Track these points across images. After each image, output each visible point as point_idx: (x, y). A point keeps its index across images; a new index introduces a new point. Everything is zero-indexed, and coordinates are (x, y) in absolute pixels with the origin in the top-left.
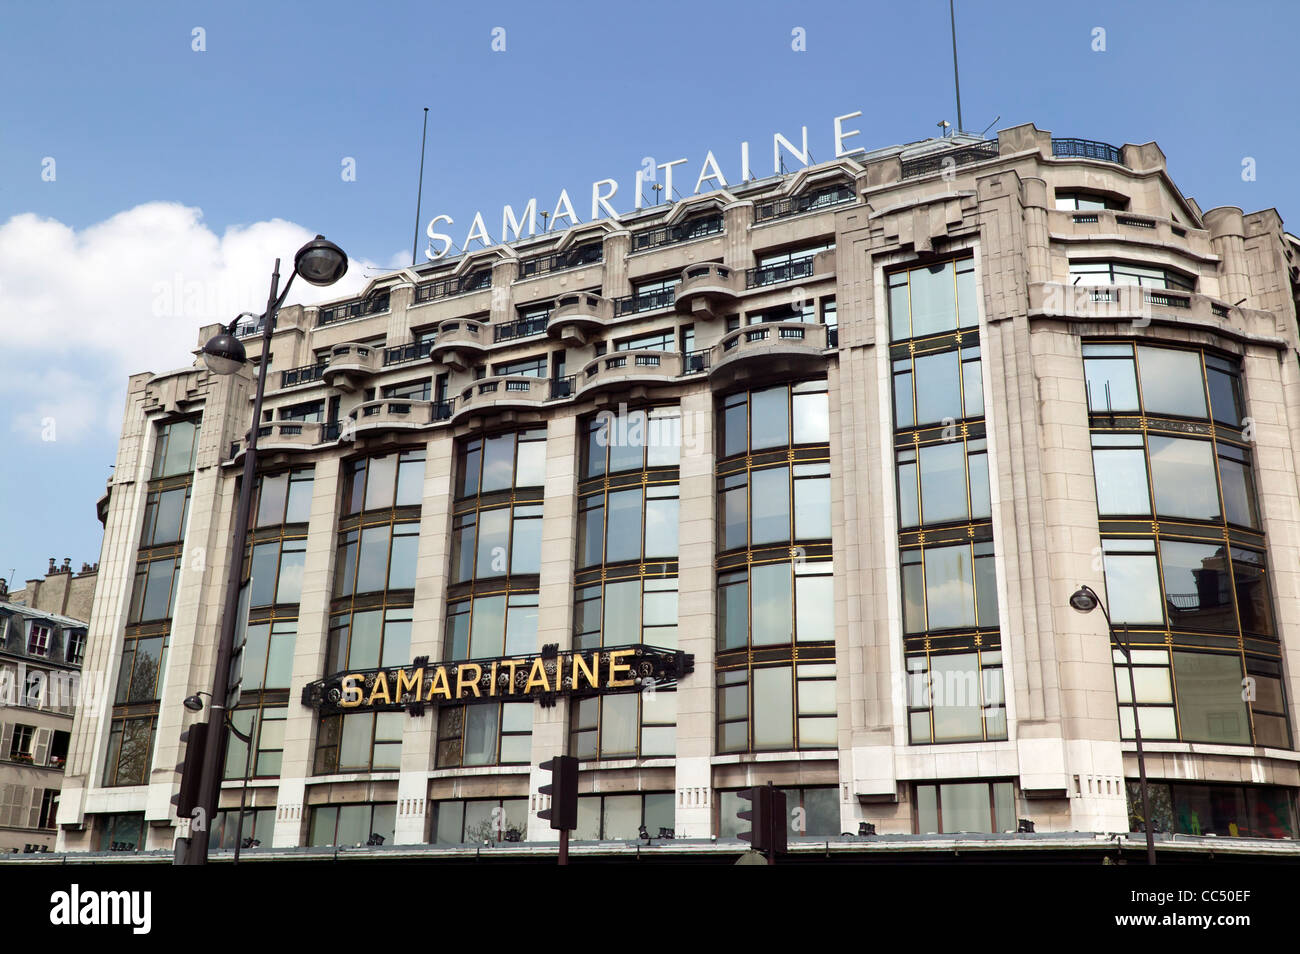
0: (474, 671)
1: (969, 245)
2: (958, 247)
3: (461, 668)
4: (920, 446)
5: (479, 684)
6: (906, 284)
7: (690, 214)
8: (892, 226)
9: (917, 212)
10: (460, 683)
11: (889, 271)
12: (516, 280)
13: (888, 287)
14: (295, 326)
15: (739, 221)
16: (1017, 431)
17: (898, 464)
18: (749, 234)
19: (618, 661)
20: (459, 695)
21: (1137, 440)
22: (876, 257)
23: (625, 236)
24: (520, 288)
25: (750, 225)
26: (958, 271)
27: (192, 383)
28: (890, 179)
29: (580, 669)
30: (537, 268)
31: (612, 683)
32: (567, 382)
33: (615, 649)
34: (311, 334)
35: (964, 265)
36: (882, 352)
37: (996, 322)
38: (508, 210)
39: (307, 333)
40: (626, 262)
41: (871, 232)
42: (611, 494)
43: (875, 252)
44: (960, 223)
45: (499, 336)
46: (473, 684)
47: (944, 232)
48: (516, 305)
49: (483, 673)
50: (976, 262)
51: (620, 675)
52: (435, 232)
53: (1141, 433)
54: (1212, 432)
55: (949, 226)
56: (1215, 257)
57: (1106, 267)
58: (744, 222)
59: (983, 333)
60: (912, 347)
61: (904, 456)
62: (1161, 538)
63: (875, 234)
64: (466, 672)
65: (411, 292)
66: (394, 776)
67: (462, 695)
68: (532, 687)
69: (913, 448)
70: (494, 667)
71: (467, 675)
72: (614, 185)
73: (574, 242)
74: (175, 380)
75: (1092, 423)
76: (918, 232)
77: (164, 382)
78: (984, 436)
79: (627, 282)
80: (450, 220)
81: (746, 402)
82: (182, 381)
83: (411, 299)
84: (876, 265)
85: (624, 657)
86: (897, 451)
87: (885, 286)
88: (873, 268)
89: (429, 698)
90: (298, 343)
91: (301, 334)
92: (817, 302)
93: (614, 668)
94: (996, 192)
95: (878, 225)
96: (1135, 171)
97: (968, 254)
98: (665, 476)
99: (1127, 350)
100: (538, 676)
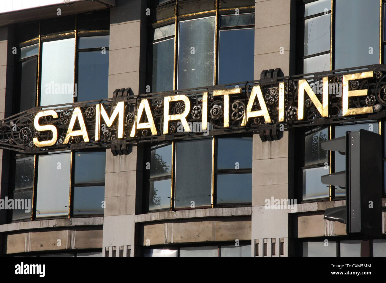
0: (182, 103)
3: (167, 100)
5: (189, 118)
10: (167, 118)
19: (353, 85)
20: (166, 131)
29: (306, 96)
31: (346, 111)
33: (348, 71)
46: (182, 117)
49: (192, 104)
51: (354, 102)
64: (172, 104)
66: (97, 221)
67: (169, 130)
68: (251, 119)
70: (205, 98)
71: (176, 108)
85: (361, 80)
89: (133, 134)
93: (346, 94)
100: (256, 107)
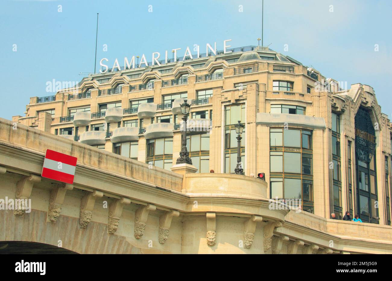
1: (244, 101)
2: (242, 102)
4: (231, 153)
6: (230, 110)
7: (180, 72)
8: (226, 95)
9: (232, 92)
11: (225, 106)
12: (129, 92)
13: (226, 110)
14: (62, 100)
15: (192, 81)
16: (251, 152)
17: (225, 158)
18: (195, 85)
21: (281, 153)
22: (222, 103)
23: (160, 81)
24: (130, 94)
25: (195, 82)
26: (242, 108)
27: (33, 120)
28: (231, 74)
30: (135, 88)
32: (144, 129)
34: (67, 103)
35: (243, 106)
36: (223, 128)
37: (249, 123)
38: (126, 59)
39: (65, 102)
40: (161, 89)
41: (221, 96)
42: (155, 161)
43: (222, 101)
44: (242, 96)
45: (125, 112)
47: (238, 98)
48: (129, 99)
50: (246, 106)
52: (103, 64)
53: (282, 152)
54: (301, 151)
55: (239, 96)
56: (311, 102)
57: (280, 106)
58: (193, 81)
59: (246, 125)
60: (230, 127)
61: (227, 156)
62: (284, 178)
63: (222, 96)
65: (97, 92)
69: (229, 154)
72: (159, 54)
73: (146, 78)
74: (28, 119)
75: (271, 149)
76: (232, 97)
77: (24, 119)
78: (244, 152)
79: (161, 96)
80: (107, 60)
81: (189, 139)
82: (30, 120)
83: (97, 94)
84: (222, 104)
86: (225, 154)
87: (224, 110)
88: (221, 105)
90: (63, 106)
91: (64, 102)
92: (209, 111)
94: (251, 89)
95: (223, 94)
96: (296, 74)
97: (244, 103)
98: (169, 157)
99: (281, 130)
